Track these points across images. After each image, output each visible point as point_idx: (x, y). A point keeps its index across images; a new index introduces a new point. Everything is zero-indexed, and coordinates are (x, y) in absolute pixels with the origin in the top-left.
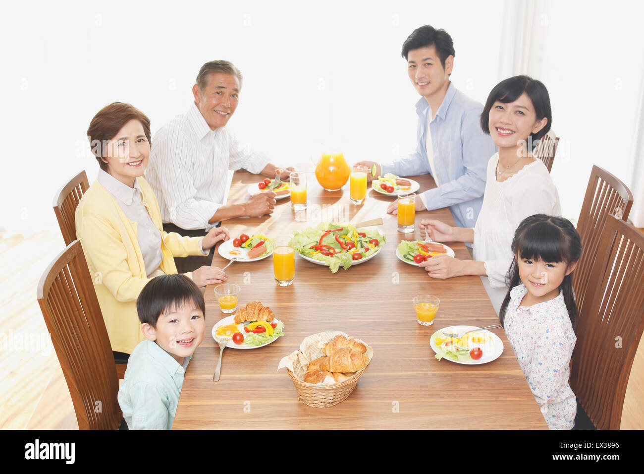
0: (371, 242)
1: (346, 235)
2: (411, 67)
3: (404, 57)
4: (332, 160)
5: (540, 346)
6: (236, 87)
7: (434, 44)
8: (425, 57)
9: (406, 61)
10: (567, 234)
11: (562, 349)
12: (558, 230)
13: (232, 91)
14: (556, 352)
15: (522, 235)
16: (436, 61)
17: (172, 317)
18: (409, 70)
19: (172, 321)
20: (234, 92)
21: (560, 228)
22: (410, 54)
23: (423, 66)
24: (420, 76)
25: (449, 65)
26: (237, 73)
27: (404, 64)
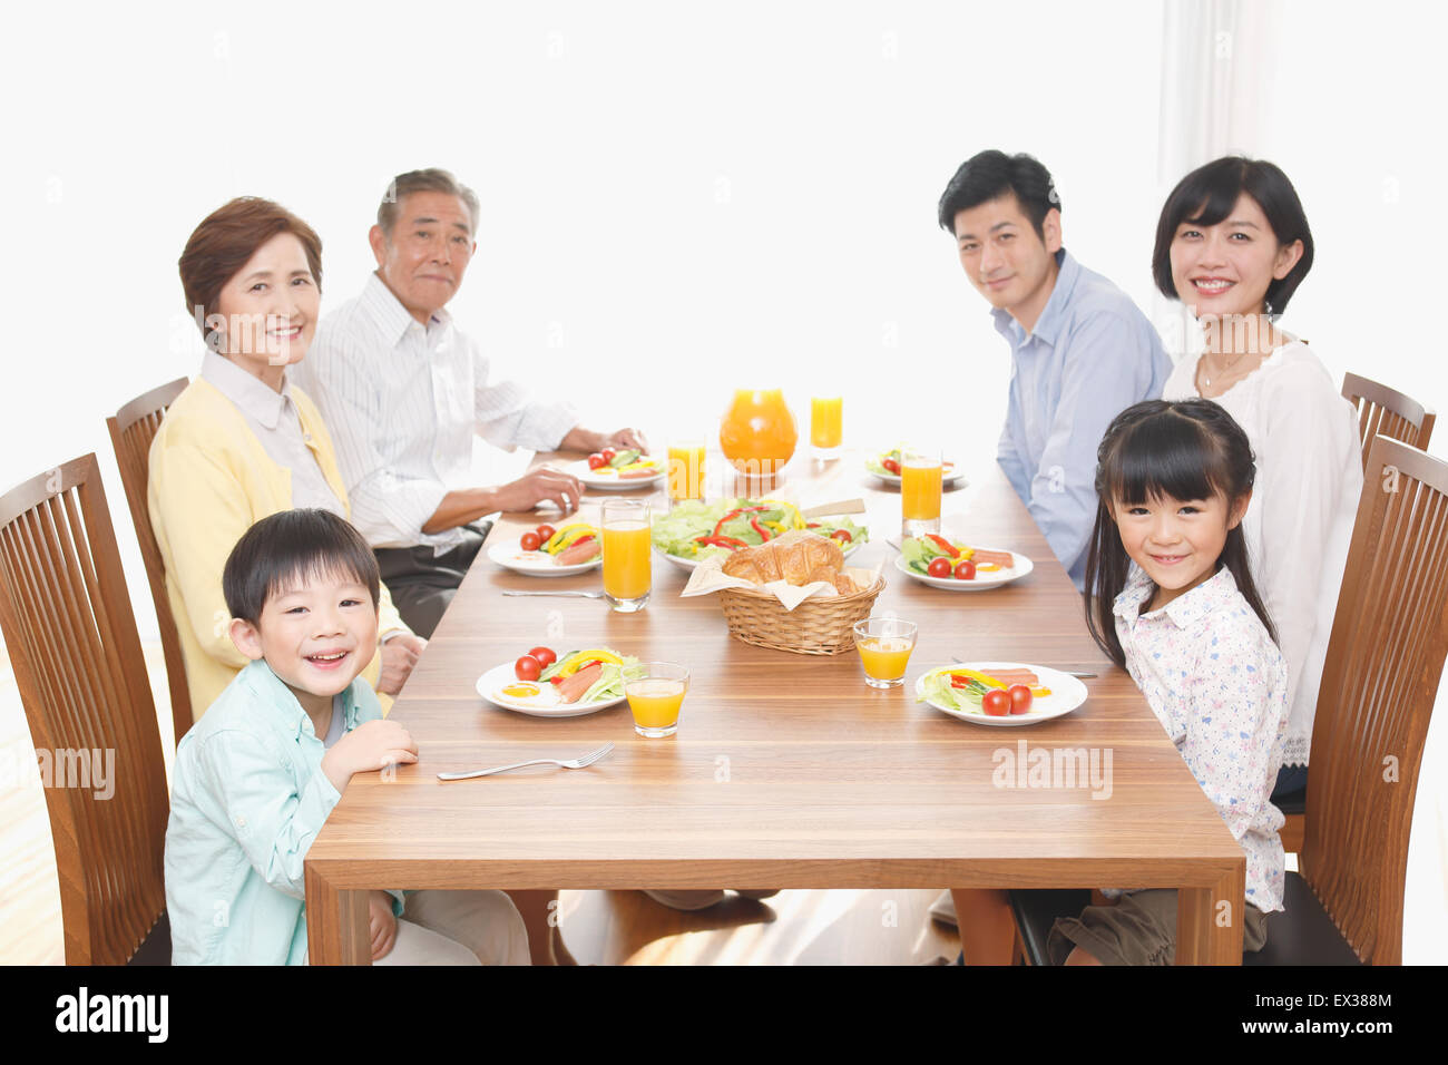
0: (833, 536)
1: (778, 521)
2: (966, 248)
3: (946, 228)
4: (757, 400)
5: (1200, 680)
6: (459, 220)
7: (1012, 190)
8: (996, 222)
9: (951, 236)
10: (1215, 432)
11: (1255, 682)
12: (1193, 428)
13: (453, 228)
14: (1242, 689)
15: (1114, 452)
16: (1023, 227)
17: (295, 602)
18: (963, 256)
19: (295, 611)
20: (457, 233)
21: (1199, 423)
22: (960, 221)
23: (995, 244)
24: (991, 265)
25: (1052, 230)
26: (461, 191)
27: (948, 243)
